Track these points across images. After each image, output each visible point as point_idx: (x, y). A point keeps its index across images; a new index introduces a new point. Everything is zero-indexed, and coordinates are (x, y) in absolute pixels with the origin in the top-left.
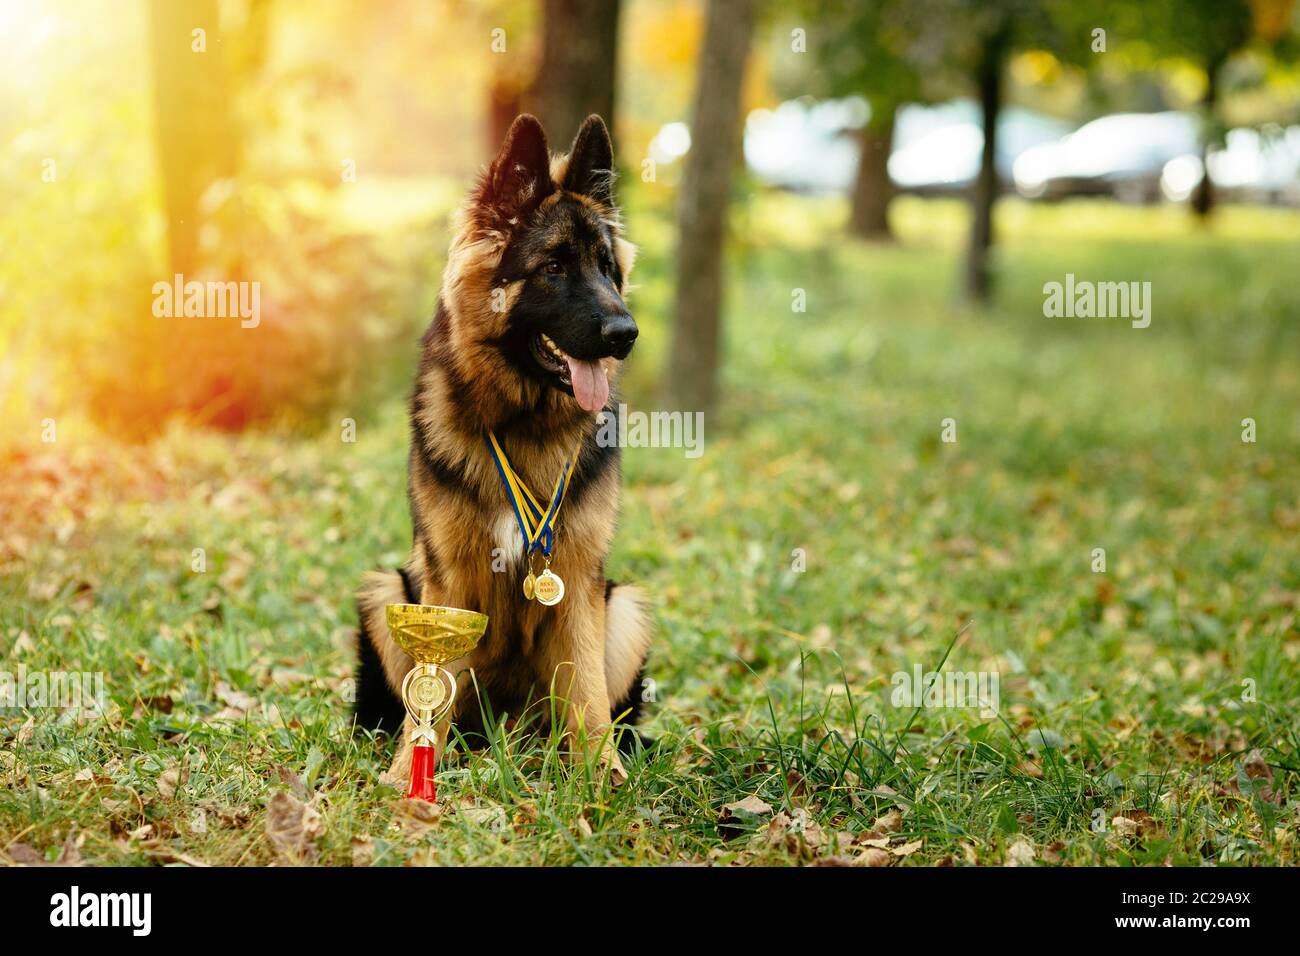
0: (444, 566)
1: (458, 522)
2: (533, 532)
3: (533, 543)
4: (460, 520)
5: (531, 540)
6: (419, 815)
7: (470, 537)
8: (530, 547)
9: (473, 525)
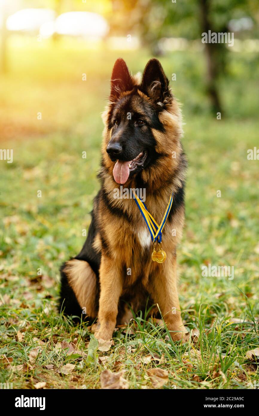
0: (112, 249)
1: (120, 230)
2: (155, 234)
3: (155, 238)
4: (122, 229)
5: (154, 237)
6: (159, 375)
7: (125, 237)
8: (154, 240)
9: (127, 231)
